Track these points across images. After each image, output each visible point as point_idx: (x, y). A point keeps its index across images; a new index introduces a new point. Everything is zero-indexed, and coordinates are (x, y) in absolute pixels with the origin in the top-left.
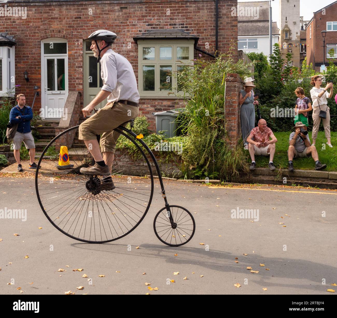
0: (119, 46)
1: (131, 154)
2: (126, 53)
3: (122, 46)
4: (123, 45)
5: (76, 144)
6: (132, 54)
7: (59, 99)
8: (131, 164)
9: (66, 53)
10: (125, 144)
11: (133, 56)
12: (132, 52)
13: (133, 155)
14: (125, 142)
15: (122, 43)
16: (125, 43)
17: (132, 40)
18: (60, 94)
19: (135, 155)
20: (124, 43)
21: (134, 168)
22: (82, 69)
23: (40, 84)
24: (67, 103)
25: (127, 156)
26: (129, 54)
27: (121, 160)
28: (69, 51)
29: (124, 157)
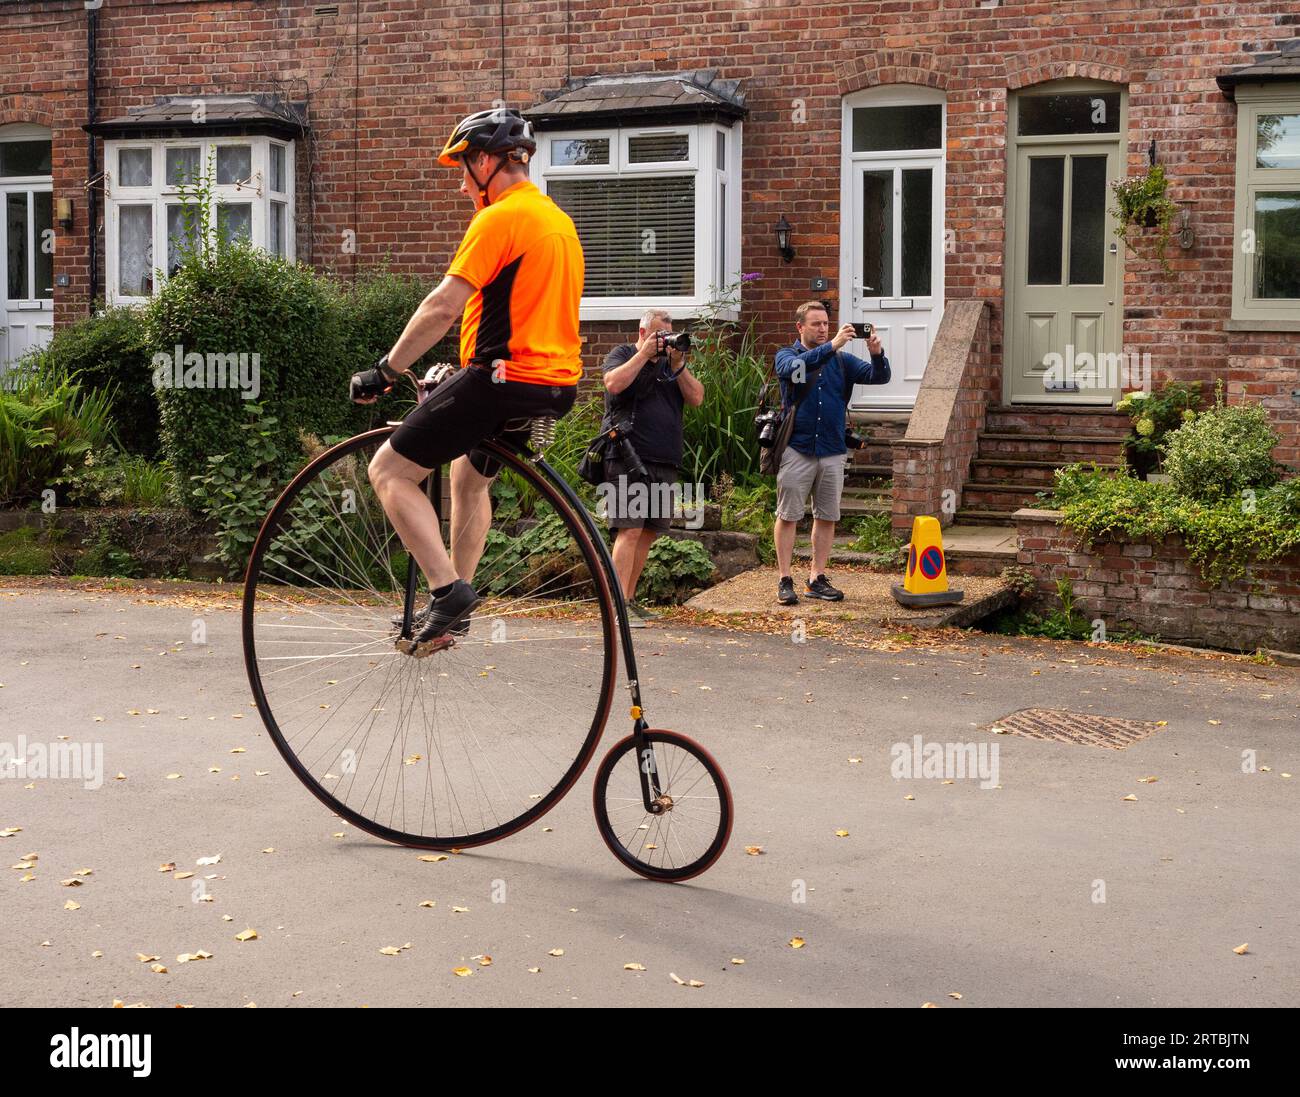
0: (1155, 113)
1: (1196, 560)
2: (1184, 140)
3: (1169, 113)
4: (1172, 106)
5: (970, 508)
6: (1208, 144)
7: (908, 329)
8: (1194, 599)
9: (938, 145)
10: (1176, 516)
11: (1213, 153)
12: (1211, 135)
13: (1208, 562)
14: (1175, 510)
15: (1169, 100)
16: (1181, 99)
17: (1213, 86)
18: (911, 309)
19: (1215, 564)
20: (1175, 101)
21: (1208, 619)
22: (999, 210)
23: (834, 269)
24: (939, 345)
25: (1178, 568)
26: (1197, 147)
27: (1156, 581)
28: (949, 136)
29: (1166, 571)
